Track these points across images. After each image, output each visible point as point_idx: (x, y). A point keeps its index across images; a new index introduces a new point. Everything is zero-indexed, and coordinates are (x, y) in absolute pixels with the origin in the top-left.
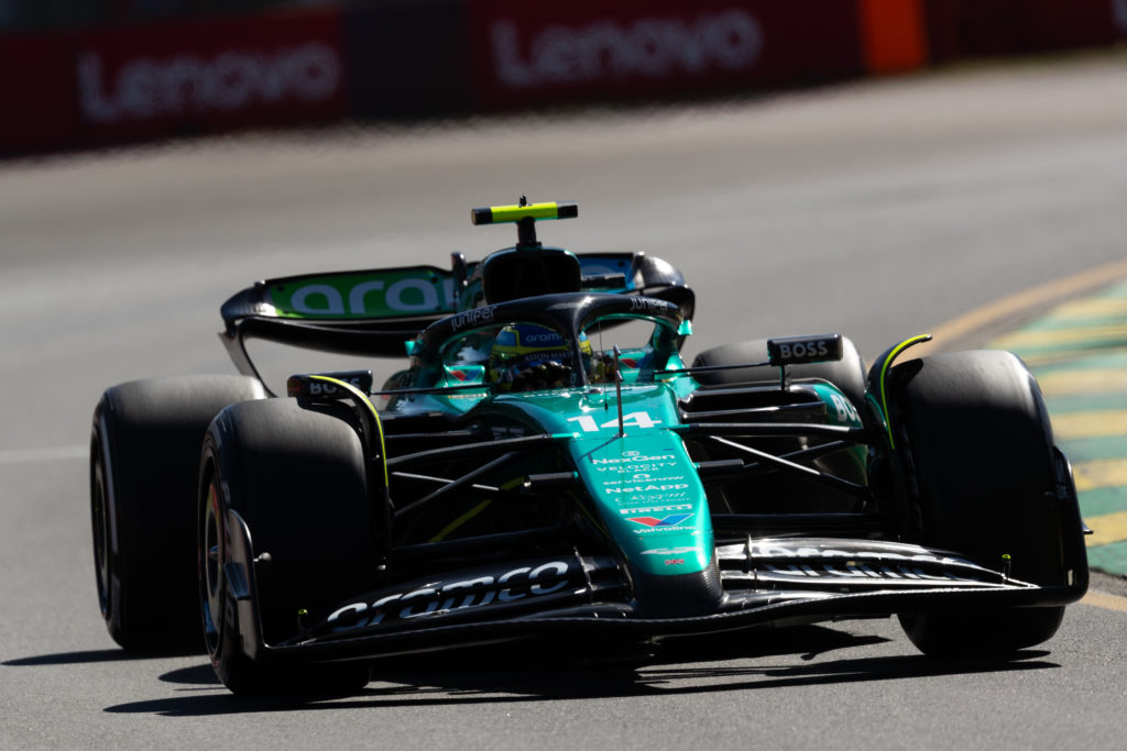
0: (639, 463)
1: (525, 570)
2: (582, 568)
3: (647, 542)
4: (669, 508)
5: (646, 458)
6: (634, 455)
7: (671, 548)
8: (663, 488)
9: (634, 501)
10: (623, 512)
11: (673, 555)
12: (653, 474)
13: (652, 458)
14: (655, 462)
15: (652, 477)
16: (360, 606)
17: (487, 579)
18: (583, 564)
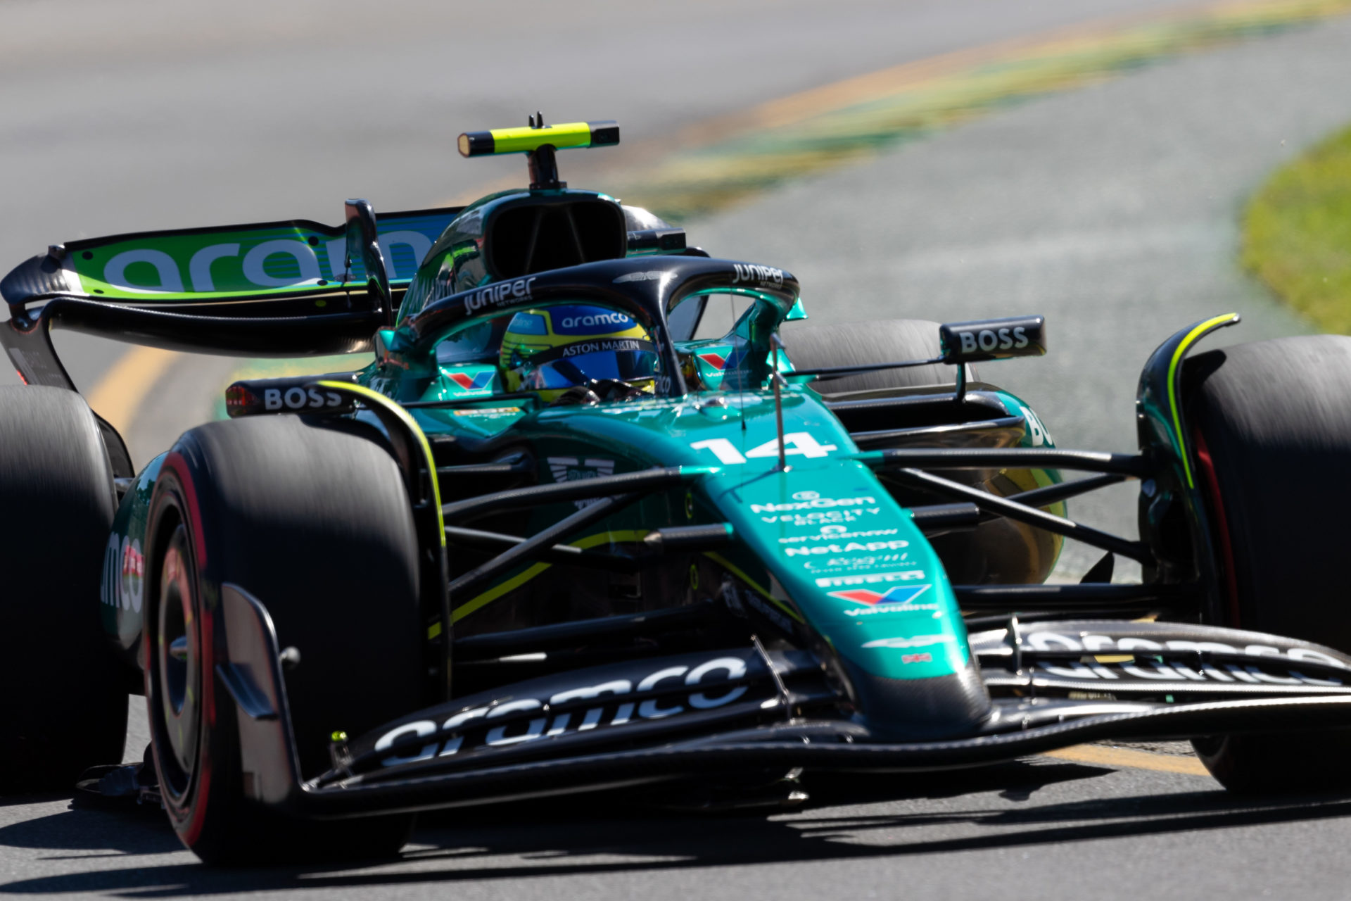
0: (825, 510)
1: (677, 671)
2: (767, 670)
3: (869, 629)
4: (890, 577)
5: (831, 503)
6: (811, 498)
7: (907, 636)
8: (872, 547)
9: (833, 567)
10: (822, 583)
11: (912, 649)
12: (851, 527)
13: (841, 502)
14: (849, 508)
15: (848, 531)
16: (425, 727)
17: (621, 686)
18: (770, 663)
